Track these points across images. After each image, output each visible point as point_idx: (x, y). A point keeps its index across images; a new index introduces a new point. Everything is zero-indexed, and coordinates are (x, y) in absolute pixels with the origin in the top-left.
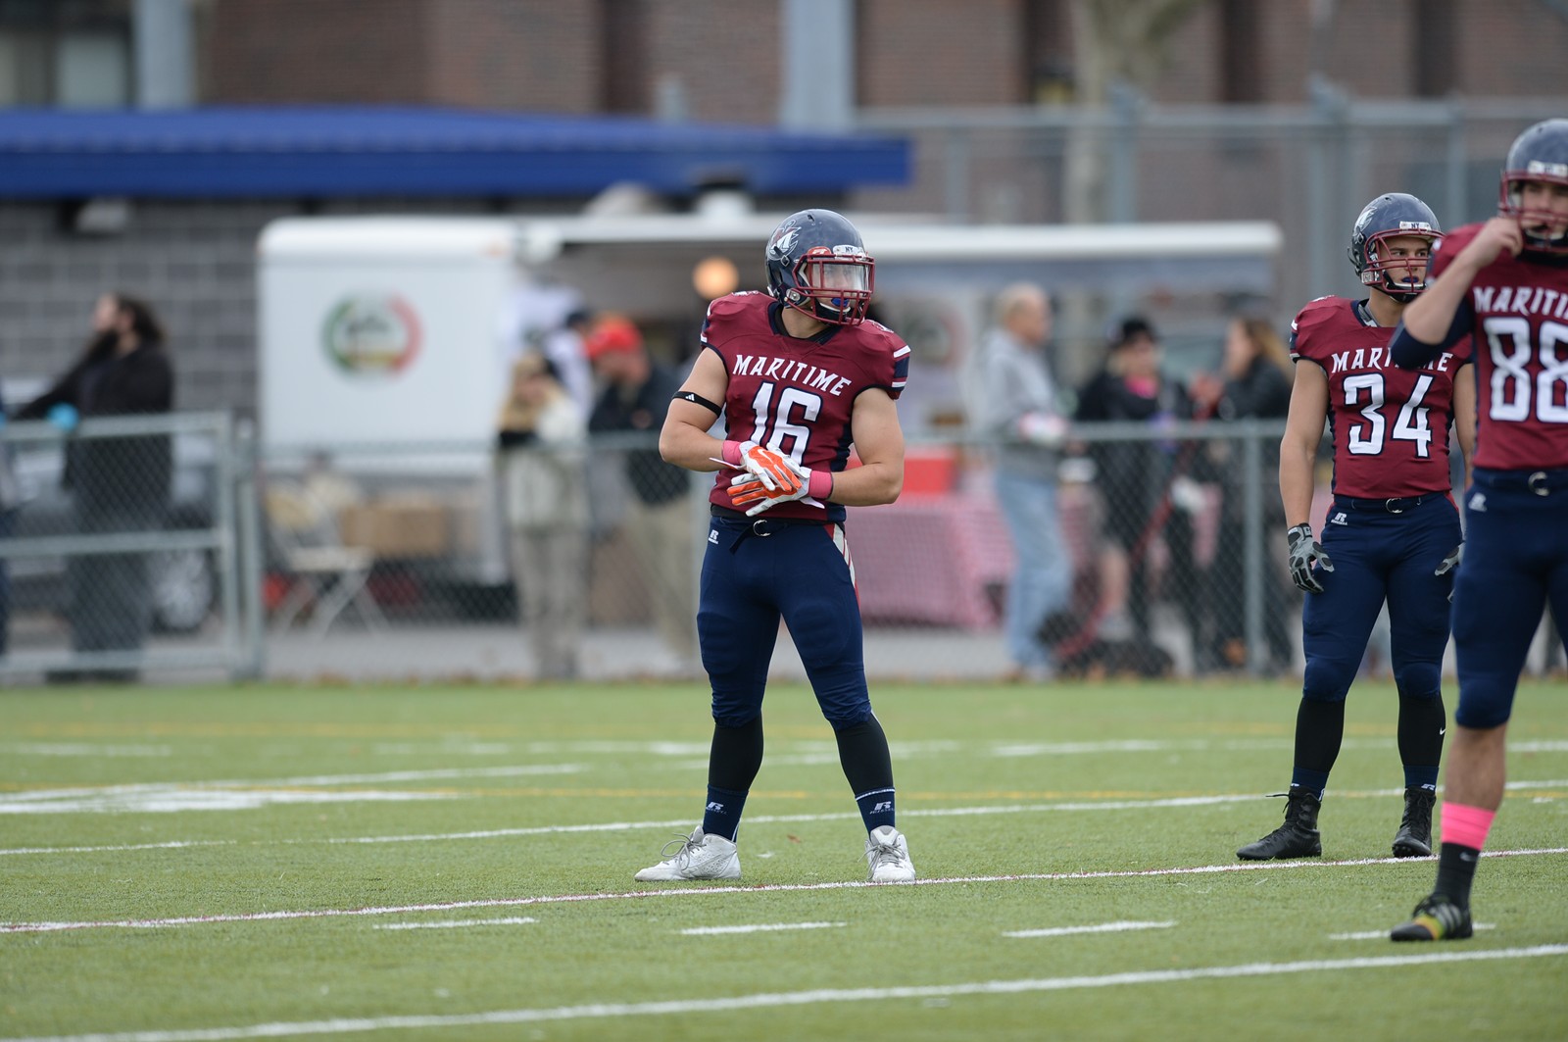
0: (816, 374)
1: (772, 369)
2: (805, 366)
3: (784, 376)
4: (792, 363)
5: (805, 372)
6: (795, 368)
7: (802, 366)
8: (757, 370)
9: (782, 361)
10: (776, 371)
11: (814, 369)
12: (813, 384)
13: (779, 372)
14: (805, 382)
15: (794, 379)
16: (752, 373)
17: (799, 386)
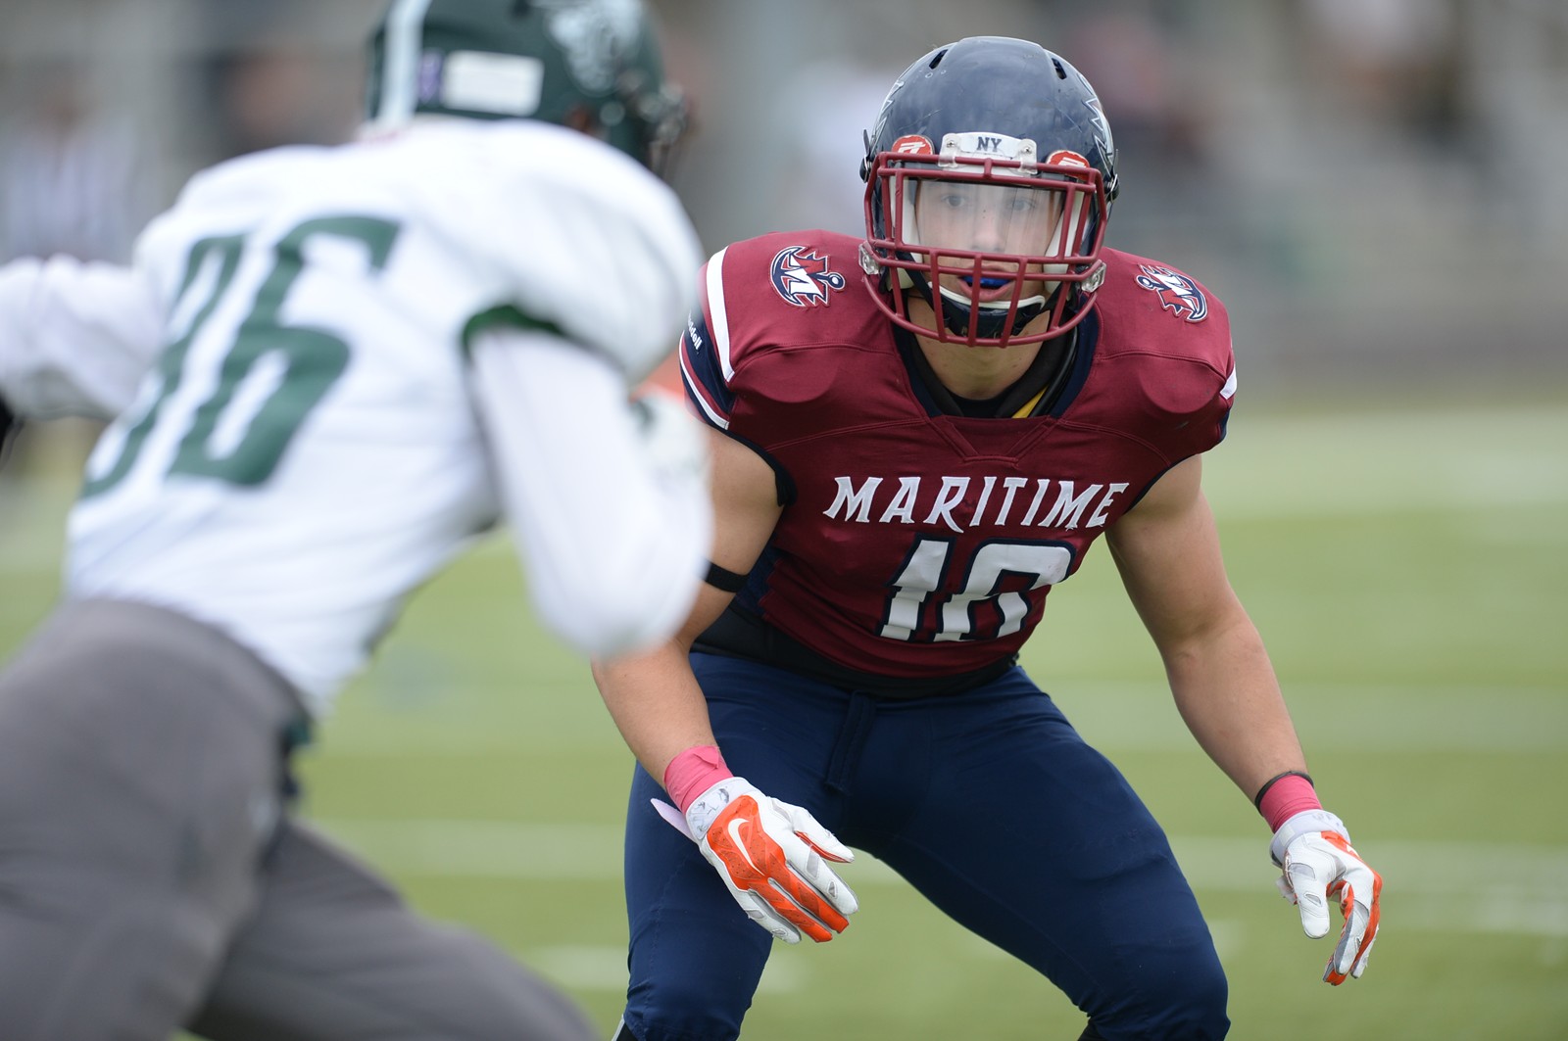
0: (1053, 494)
1: (942, 508)
2: (1022, 482)
3: (975, 521)
4: (990, 482)
5: (1024, 497)
6: (999, 492)
7: (1014, 484)
8: (901, 509)
9: (963, 482)
10: (952, 512)
11: (1044, 484)
12: (1046, 522)
13: (962, 514)
14: (1027, 521)
15: (1001, 520)
16: (886, 518)
17: (1015, 534)
